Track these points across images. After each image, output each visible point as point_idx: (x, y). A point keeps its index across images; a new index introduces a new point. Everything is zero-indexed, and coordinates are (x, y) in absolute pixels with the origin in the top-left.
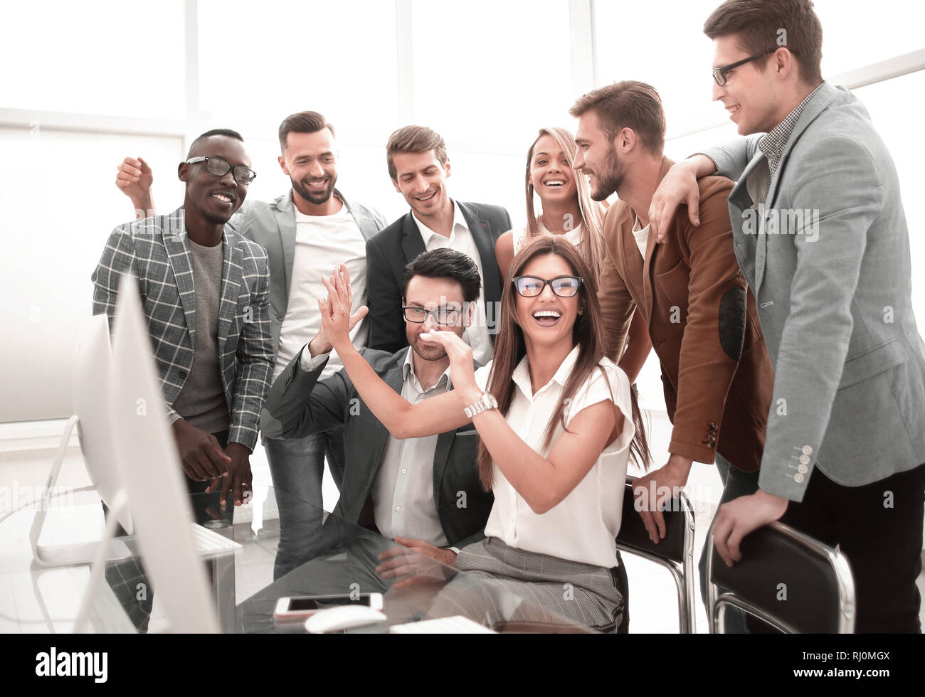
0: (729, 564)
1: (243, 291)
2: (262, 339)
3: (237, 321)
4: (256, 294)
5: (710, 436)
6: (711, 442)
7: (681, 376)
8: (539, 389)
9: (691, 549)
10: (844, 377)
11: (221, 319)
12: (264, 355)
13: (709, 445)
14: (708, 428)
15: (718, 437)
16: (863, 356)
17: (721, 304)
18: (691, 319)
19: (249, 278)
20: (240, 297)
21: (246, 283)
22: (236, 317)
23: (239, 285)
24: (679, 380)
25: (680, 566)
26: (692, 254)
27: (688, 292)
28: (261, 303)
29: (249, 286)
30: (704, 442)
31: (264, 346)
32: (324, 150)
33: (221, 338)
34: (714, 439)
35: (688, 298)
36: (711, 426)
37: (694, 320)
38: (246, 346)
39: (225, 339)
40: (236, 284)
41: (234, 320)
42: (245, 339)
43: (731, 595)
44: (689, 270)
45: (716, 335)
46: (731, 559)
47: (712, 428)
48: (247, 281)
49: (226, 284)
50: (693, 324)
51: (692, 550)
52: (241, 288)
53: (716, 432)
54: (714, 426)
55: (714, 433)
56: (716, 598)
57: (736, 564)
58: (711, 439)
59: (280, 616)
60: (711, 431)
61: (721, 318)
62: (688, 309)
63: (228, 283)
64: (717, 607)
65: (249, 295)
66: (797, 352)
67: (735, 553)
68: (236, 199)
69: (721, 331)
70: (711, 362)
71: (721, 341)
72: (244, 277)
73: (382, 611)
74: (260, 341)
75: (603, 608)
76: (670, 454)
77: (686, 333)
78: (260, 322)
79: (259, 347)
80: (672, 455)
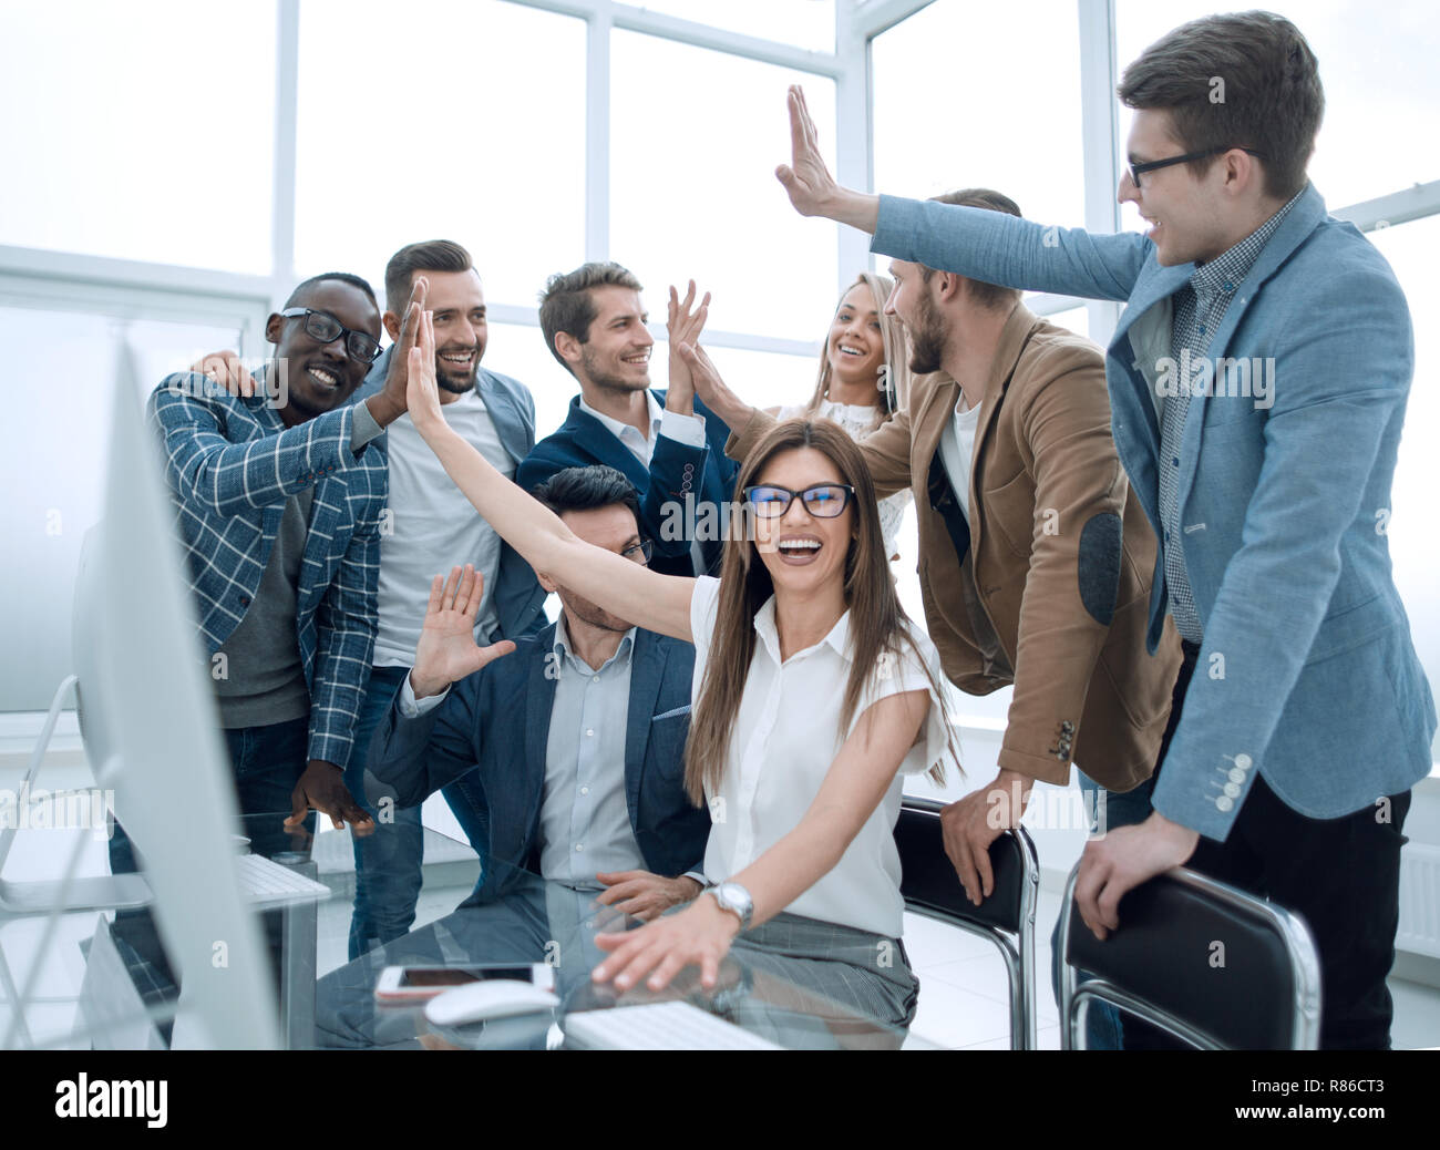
0: (1099, 935)
1: (344, 519)
2: (365, 592)
3: (329, 564)
4: (363, 523)
5: (1061, 741)
6: (1064, 751)
7: (1021, 648)
8: (792, 654)
9: (1031, 912)
10: (1317, 645)
11: (306, 560)
12: (366, 617)
13: (1060, 756)
14: (1060, 729)
15: (1074, 743)
16: (1347, 613)
17: (1082, 538)
18: (1036, 561)
19: (356, 500)
20: (339, 528)
21: (350, 508)
22: (329, 558)
23: (339, 511)
24: (1019, 654)
25: (1014, 939)
26: (1036, 460)
27: (1033, 520)
28: (369, 538)
29: (354, 513)
30: (1051, 751)
31: (368, 602)
32: (477, 302)
33: (303, 590)
34: (1068, 747)
35: (1033, 529)
36: (1064, 726)
37: (1040, 563)
38: (340, 597)
39: (309, 592)
40: (334, 509)
41: (325, 563)
42: (340, 587)
43: (1100, 984)
44: (1034, 487)
45: (1074, 585)
46: (1103, 926)
47: (1065, 730)
48: (353, 505)
49: (319, 508)
50: (1040, 567)
51: (1034, 914)
52: (341, 515)
53: (1071, 735)
54: (1068, 727)
55: (1068, 737)
56: (1074, 990)
57: (1110, 934)
58: (1063, 747)
59: (385, 996)
60: (1064, 735)
61: (1082, 559)
62: (1033, 546)
63: (322, 507)
64: (1077, 1000)
65: (353, 526)
66: (1248, 607)
67: (1109, 917)
68: (344, 382)
69: (1082, 579)
70: (1067, 627)
71: (1082, 596)
72: (348, 498)
73: (553, 991)
74: (363, 595)
75: (889, 996)
76: (999, 768)
77: (1029, 582)
78: (365, 565)
79: (360, 603)
80: (1003, 770)
